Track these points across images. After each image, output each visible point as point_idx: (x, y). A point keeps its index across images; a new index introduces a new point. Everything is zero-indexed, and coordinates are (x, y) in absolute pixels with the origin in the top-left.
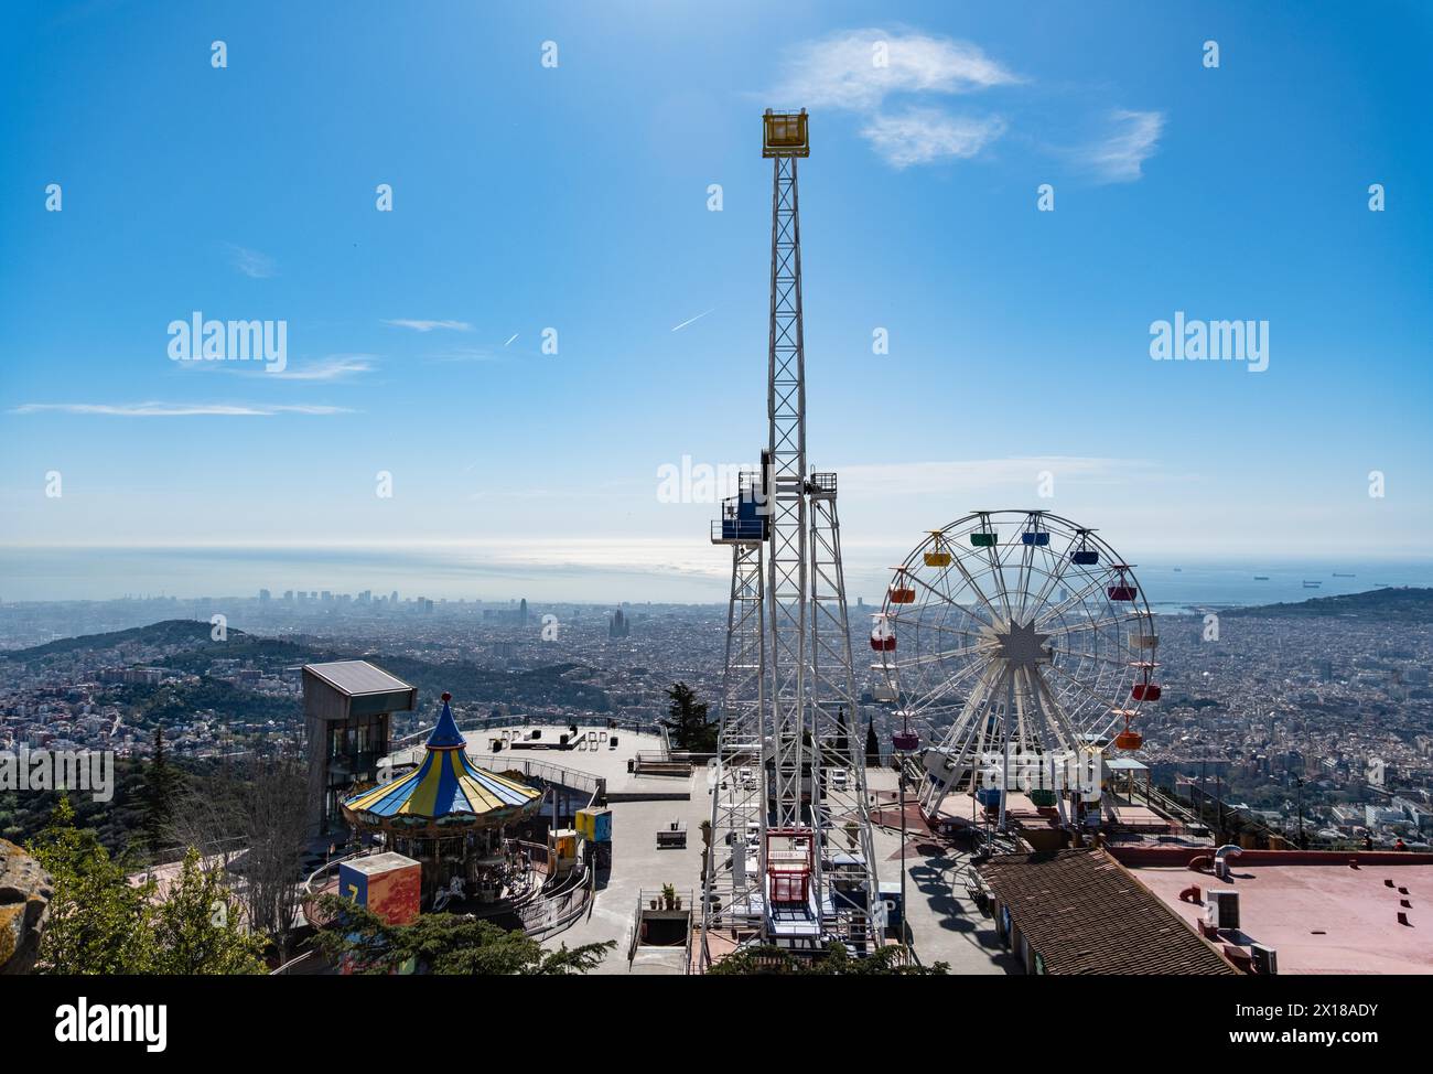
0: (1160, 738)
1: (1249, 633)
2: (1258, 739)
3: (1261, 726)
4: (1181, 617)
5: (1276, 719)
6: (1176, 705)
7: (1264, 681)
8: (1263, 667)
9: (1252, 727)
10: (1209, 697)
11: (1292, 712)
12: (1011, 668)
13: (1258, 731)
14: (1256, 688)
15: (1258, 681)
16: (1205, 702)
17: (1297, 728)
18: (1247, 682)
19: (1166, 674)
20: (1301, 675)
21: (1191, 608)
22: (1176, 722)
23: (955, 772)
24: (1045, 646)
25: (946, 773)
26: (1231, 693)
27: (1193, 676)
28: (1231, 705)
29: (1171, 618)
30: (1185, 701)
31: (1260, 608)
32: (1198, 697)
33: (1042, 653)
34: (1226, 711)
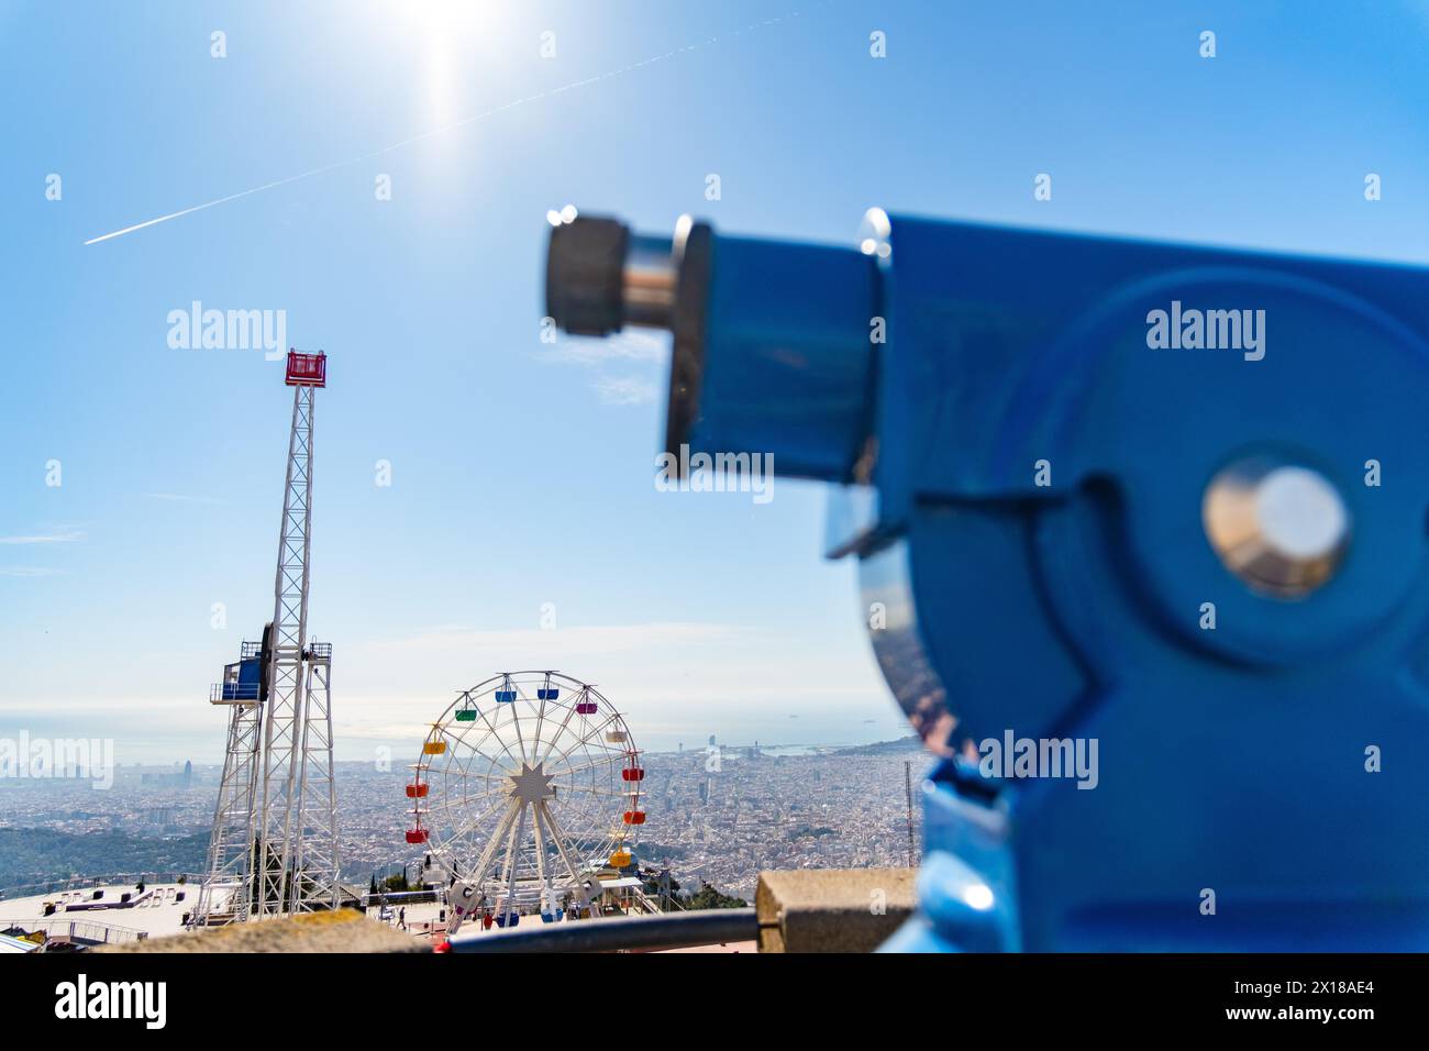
0: (787, 865)
1: (858, 768)
2: (863, 862)
3: (865, 849)
4: (806, 757)
5: (877, 841)
6: (800, 835)
7: (869, 810)
8: (868, 797)
9: (859, 850)
10: (826, 826)
11: (888, 835)
13: (863, 853)
14: (862, 816)
15: (864, 810)
16: (823, 831)
17: (892, 848)
18: (856, 811)
19: (793, 808)
20: (896, 803)
21: (814, 749)
22: (800, 850)
26: (843, 821)
27: (815, 808)
28: (844, 832)
29: (798, 758)
30: (807, 831)
31: (866, 747)
32: (818, 826)
34: (838, 838)
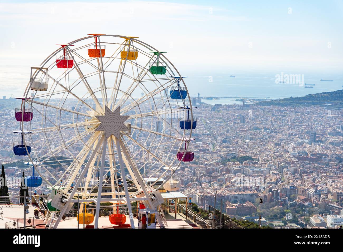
0: (219, 181)
1: (273, 115)
2: (274, 180)
3: (276, 172)
4: (235, 106)
5: (285, 167)
6: (229, 160)
7: (279, 145)
8: (280, 136)
9: (271, 172)
10: (248, 155)
11: (293, 163)
12: (105, 137)
13: (274, 174)
14: (275, 149)
15: (276, 144)
16: (246, 158)
17: (295, 172)
18: (270, 146)
19: (224, 141)
20: (300, 141)
21: (241, 100)
22: (228, 171)
23: (67, 205)
24: (126, 123)
25: (62, 205)
26: (261, 152)
27: (240, 142)
28: (260, 160)
29: (229, 106)
30: (234, 157)
31: (280, 100)
32: (242, 155)
33: (125, 128)
34: (257, 163)
